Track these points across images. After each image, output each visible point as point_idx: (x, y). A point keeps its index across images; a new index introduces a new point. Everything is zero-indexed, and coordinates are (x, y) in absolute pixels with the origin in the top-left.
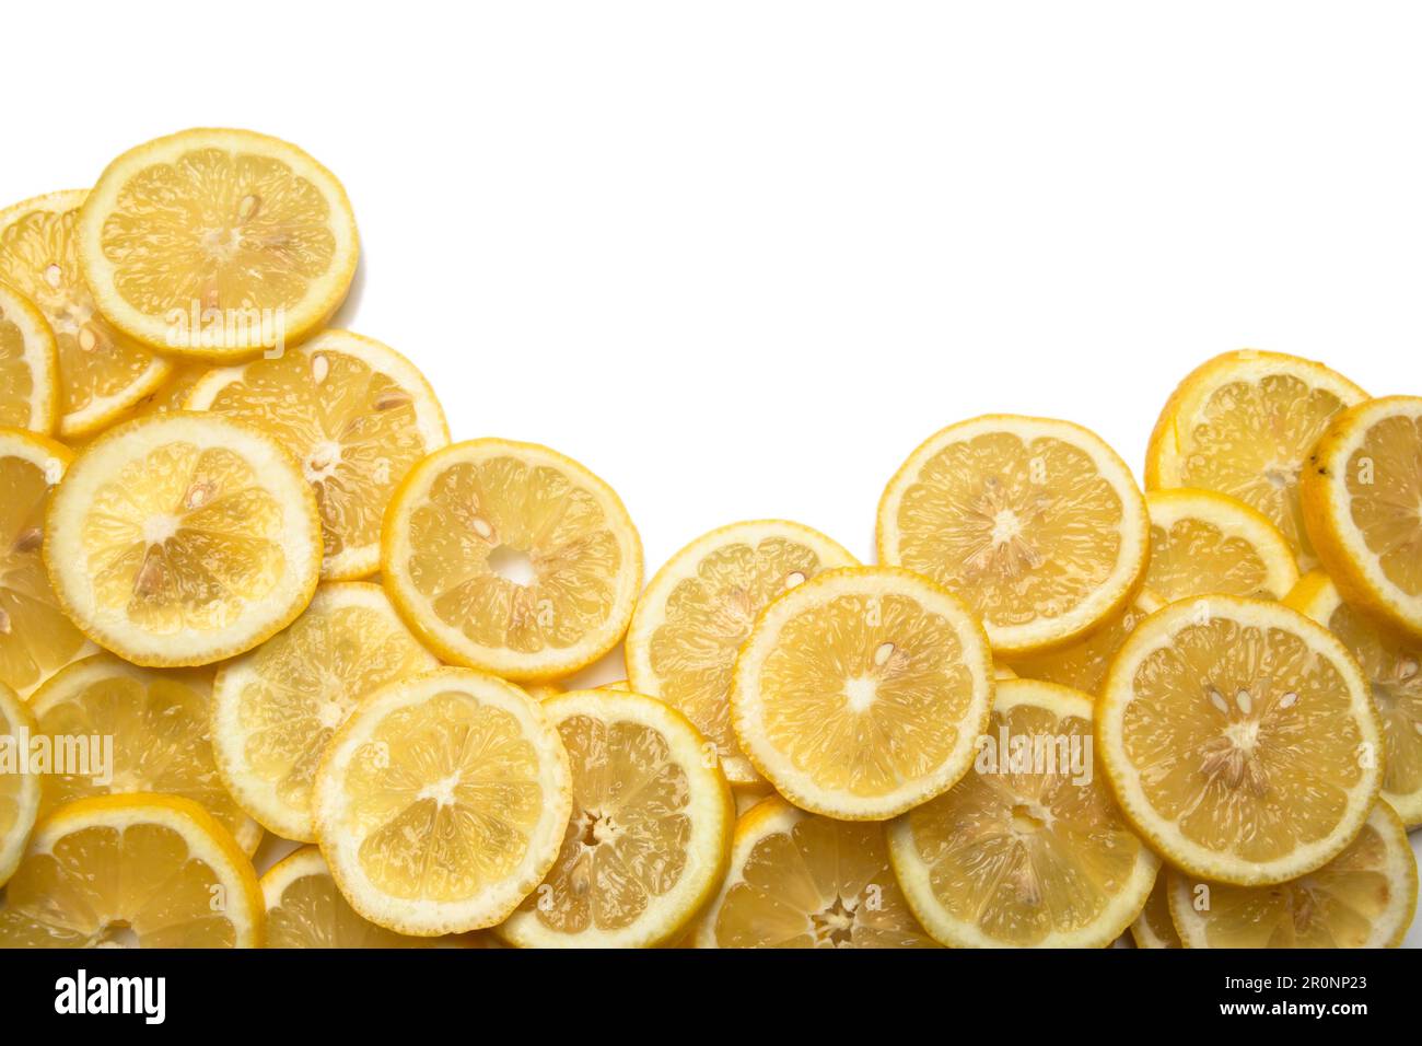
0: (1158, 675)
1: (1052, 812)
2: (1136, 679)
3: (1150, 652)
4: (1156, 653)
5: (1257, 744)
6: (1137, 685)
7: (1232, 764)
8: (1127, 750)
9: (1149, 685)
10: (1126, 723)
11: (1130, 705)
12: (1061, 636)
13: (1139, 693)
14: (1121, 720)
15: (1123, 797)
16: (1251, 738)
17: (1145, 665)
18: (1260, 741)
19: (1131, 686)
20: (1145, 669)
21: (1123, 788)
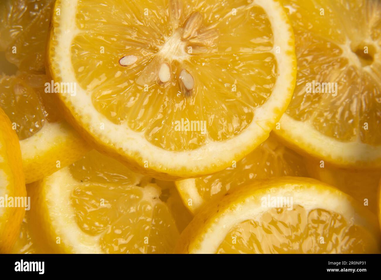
0: (230, 121)
1: (341, 52)
2: (249, 123)
3: (229, 141)
4: (224, 137)
5: (166, 38)
6: (250, 117)
7: (195, 30)
8: (276, 71)
9: (240, 114)
10: (269, 92)
11: (261, 104)
12: (299, 186)
13: (250, 111)
14: (272, 96)
15: (291, 37)
16: (170, 44)
17: (237, 132)
18: (163, 39)
19: (255, 119)
20: (238, 129)
21: (290, 44)
